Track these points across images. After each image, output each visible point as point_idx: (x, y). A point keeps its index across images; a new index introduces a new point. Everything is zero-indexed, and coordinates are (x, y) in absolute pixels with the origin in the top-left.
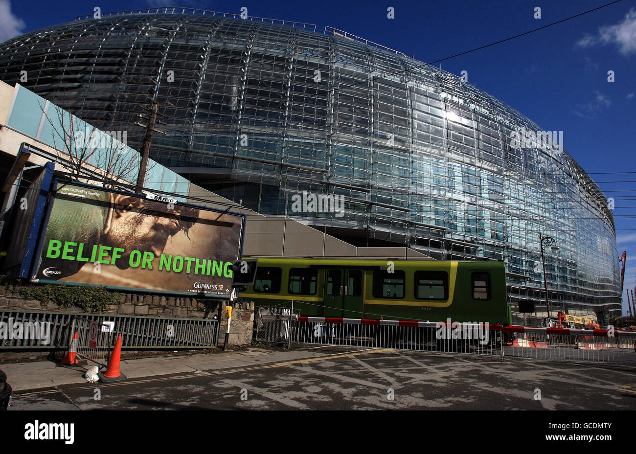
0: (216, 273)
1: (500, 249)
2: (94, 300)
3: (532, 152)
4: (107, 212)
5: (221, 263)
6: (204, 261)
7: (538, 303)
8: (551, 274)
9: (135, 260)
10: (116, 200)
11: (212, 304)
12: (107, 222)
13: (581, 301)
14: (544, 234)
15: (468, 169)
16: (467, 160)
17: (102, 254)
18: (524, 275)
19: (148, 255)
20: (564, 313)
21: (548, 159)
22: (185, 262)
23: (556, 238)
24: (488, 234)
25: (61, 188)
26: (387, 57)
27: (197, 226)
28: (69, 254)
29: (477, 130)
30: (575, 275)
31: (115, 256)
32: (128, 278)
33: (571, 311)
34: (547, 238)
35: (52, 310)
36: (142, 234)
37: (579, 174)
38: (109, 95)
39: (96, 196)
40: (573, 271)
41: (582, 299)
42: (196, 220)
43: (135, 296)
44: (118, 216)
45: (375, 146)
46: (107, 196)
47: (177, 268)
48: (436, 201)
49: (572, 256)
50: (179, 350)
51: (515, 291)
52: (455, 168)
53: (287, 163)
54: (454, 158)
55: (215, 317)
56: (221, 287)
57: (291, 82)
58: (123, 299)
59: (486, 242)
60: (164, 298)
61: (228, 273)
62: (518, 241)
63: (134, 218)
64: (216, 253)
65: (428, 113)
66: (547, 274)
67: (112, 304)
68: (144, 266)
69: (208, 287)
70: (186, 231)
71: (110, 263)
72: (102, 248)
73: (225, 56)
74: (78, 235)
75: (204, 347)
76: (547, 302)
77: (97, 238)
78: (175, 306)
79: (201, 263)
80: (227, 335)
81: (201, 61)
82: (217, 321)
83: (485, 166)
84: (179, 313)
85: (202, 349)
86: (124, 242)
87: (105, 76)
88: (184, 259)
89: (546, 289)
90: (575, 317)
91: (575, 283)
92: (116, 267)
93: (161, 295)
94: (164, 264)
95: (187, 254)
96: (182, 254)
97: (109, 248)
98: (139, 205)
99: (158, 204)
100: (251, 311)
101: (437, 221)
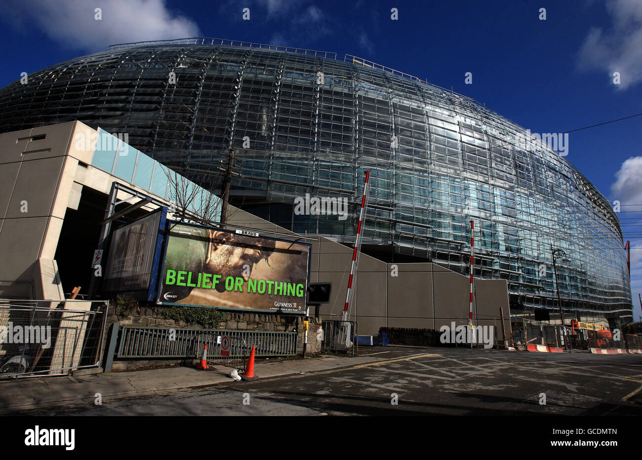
0: (291, 293)
1: (514, 260)
2: (210, 319)
3: (540, 169)
4: (207, 246)
5: (294, 285)
6: (281, 283)
7: (552, 311)
8: (563, 284)
9: (229, 284)
10: (214, 235)
11: (290, 319)
12: (207, 254)
13: (592, 308)
14: (554, 246)
15: (481, 186)
16: (481, 178)
17: (205, 280)
18: (538, 285)
19: (239, 280)
20: (577, 320)
21: (556, 175)
22: (267, 284)
23: (566, 249)
24: (502, 248)
25: (173, 227)
26: (404, 83)
27: (274, 255)
28: (181, 281)
29: (489, 150)
30: (585, 284)
31: (215, 282)
32: (225, 299)
33: (583, 319)
34: (558, 250)
35: (183, 327)
36: (234, 263)
37: (585, 187)
38: (150, 122)
39: (199, 233)
40: (583, 280)
41: (594, 306)
42: (273, 249)
43: (237, 314)
44: (216, 249)
45: (397, 168)
46: (207, 233)
47: (261, 290)
48: (453, 218)
49: (581, 265)
50: (269, 357)
51: (530, 300)
52: (470, 186)
53: (318, 186)
54: (469, 177)
55: (295, 331)
56: (295, 304)
57: (319, 110)
58: (229, 317)
59: (501, 255)
60: (257, 316)
61: (300, 293)
62: (530, 253)
63: (227, 250)
64: (289, 276)
65: (444, 136)
66: (559, 283)
67: (222, 322)
68: (236, 289)
69: (286, 305)
70: (267, 259)
71: (212, 287)
72: (205, 275)
73: (257, 87)
74: (187, 265)
75: (287, 355)
76: (560, 310)
77: (201, 267)
78: (265, 322)
79: (279, 285)
80: (305, 344)
81: (236, 91)
82: (296, 333)
83: (497, 184)
84: (268, 328)
85: (286, 356)
86: (220, 270)
87: (145, 106)
88: (266, 282)
89: (559, 297)
90: (587, 324)
91: (586, 291)
92: (216, 291)
93: (254, 313)
94: (251, 287)
95: (268, 278)
96: (264, 278)
97: (210, 275)
98: (230, 239)
99: (245, 237)
100: (320, 324)
101: (455, 237)
